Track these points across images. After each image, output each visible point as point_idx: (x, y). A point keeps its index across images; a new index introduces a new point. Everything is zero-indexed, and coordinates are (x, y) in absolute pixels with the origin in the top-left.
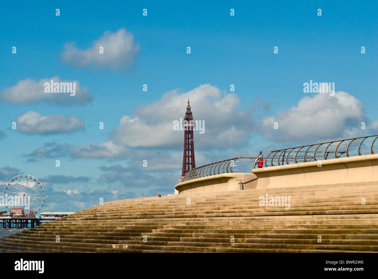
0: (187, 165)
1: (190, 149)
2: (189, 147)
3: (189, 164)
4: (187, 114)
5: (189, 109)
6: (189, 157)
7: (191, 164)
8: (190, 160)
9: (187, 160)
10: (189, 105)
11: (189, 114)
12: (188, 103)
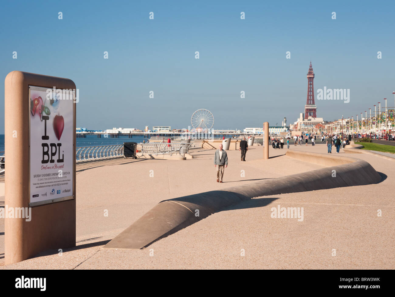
0: (309, 101)
1: (312, 91)
2: (310, 90)
3: (310, 100)
4: (310, 69)
5: (311, 66)
6: (310, 96)
7: (312, 100)
8: (312, 97)
9: (309, 98)
10: (311, 64)
11: (311, 70)
12: (311, 62)
